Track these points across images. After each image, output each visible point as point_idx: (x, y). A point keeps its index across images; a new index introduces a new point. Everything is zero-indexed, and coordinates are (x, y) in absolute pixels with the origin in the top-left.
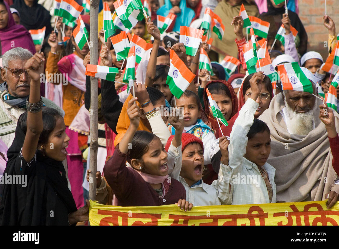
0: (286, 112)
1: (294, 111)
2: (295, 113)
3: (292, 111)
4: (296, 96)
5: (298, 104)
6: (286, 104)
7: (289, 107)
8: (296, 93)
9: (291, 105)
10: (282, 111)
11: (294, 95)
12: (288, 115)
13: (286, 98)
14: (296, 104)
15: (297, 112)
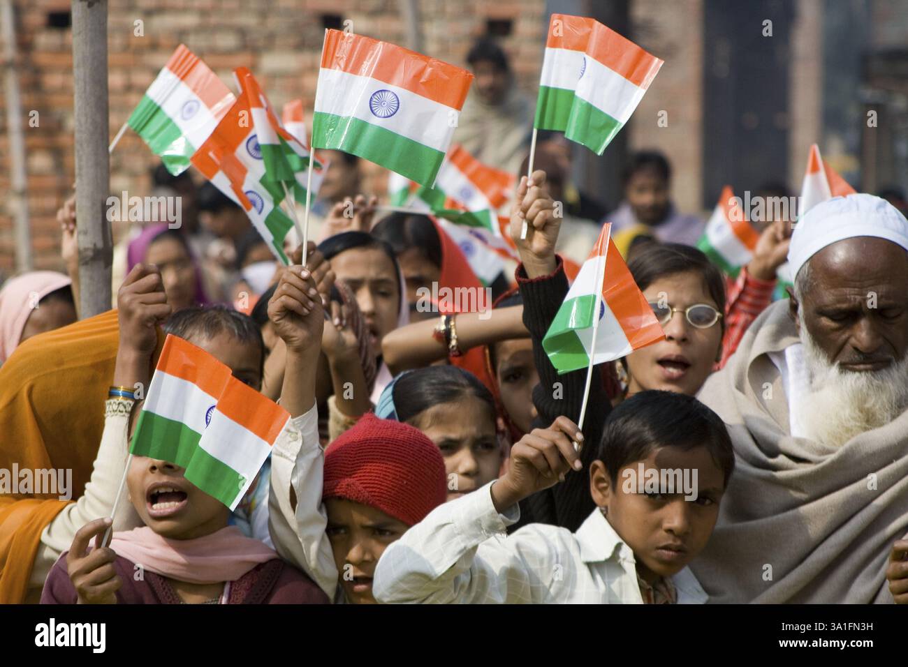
0: (799, 361)
1: (833, 361)
2: (834, 370)
3: (823, 361)
4: (844, 306)
5: (849, 338)
6: (804, 333)
7: (814, 344)
8: (846, 294)
9: (821, 339)
10: (781, 354)
11: (839, 302)
12: (804, 373)
13: (805, 309)
14: (844, 337)
15: (844, 367)
